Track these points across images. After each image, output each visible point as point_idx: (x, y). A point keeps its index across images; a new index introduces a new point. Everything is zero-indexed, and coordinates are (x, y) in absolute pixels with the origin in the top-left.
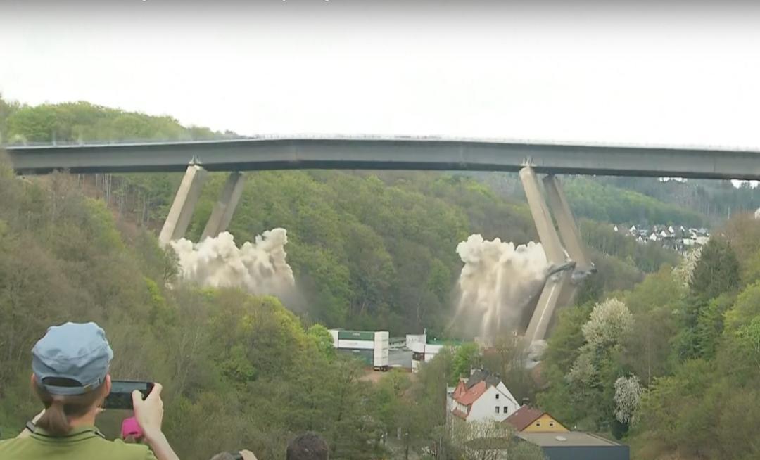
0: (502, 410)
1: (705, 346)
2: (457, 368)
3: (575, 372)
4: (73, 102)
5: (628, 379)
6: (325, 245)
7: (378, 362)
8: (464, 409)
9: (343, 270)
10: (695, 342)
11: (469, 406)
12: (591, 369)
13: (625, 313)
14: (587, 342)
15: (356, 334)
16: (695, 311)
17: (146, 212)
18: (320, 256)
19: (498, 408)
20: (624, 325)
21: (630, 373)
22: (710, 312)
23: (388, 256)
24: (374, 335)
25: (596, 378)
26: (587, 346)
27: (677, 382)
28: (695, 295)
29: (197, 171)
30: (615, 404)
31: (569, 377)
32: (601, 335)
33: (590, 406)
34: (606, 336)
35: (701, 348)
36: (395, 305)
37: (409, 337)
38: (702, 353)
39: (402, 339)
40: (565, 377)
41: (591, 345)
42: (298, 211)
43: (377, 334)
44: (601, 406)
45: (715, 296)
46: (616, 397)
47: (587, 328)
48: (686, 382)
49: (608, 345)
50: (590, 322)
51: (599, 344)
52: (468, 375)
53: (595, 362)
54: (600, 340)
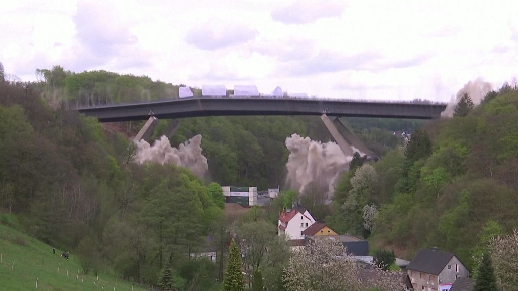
0: (304, 225)
1: (412, 187)
2: (286, 204)
3: (347, 204)
4: (97, 70)
5: (370, 206)
6: (225, 142)
7: (251, 204)
8: (284, 225)
9: (233, 155)
10: (407, 185)
11: (287, 223)
12: (354, 203)
13: (373, 172)
14: (353, 188)
15: (239, 188)
16: (407, 168)
17: (132, 126)
18: (222, 148)
19: (302, 224)
20: (373, 178)
21: (372, 203)
22: (414, 168)
23: (259, 147)
24: (249, 189)
25: (357, 207)
26: (353, 190)
27: (394, 206)
28: (407, 160)
29: (154, 120)
30: (363, 220)
31: (343, 207)
32: (360, 184)
33: (353, 222)
34: (363, 184)
35: (410, 188)
36: (264, 174)
37: (269, 190)
38: (411, 191)
39: (267, 192)
40: (342, 207)
41: (355, 189)
42: (211, 124)
43: (250, 188)
44: (359, 222)
45: (417, 160)
46: (364, 216)
47: (352, 181)
48: (398, 206)
49: (363, 188)
50: (354, 177)
51: (359, 188)
52: (291, 207)
53: (357, 199)
54: (359, 186)
